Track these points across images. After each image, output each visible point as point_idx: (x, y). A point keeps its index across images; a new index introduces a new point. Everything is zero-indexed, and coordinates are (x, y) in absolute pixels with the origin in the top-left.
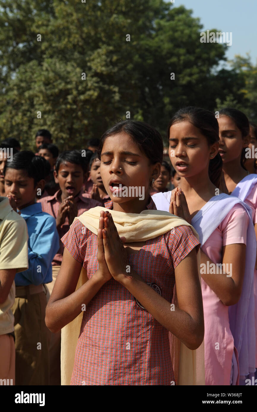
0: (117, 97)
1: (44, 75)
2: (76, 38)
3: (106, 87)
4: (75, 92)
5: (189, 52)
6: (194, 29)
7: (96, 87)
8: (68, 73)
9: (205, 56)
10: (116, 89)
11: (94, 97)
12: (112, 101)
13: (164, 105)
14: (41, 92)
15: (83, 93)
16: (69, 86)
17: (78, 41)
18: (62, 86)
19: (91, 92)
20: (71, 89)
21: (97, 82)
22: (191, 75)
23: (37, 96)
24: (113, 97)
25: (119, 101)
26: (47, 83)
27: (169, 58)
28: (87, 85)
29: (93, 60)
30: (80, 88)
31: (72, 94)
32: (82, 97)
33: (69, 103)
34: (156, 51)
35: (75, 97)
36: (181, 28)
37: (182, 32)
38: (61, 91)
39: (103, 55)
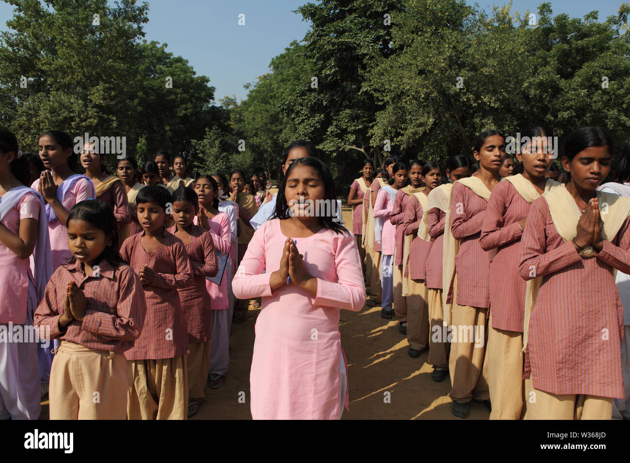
0: (115, 124)
1: (50, 105)
2: (79, 76)
3: (106, 116)
4: (78, 120)
5: (185, 92)
6: (188, 75)
7: (96, 116)
8: (72, 104)
9: (197, 95)
10: (114, 118)
11: (94, 124)
12: (111, 127)
13: (166, 132)
14: (47, 118)
15: (85, 120)
16: (72, 115)
17: (81, 78)
18: (66, 114)
19: (92, 120)
20: (74, 117)
21: (97, 112)
22: (186, 109)
23: (43, 122)
24: (112, 124)
25: (116, 128)
26: (53, 111)
27: (169, 96)
28: (88, 114)
29: (93, 94)
30: (82, 116)
31: (75, 121)
32: (84, 124)
33: (73, 128)
34: (158, 89)
35: (79, 124)
36: (178, 73)
37: (179, 76)
38: (65, 118)
39: (101, 90)
